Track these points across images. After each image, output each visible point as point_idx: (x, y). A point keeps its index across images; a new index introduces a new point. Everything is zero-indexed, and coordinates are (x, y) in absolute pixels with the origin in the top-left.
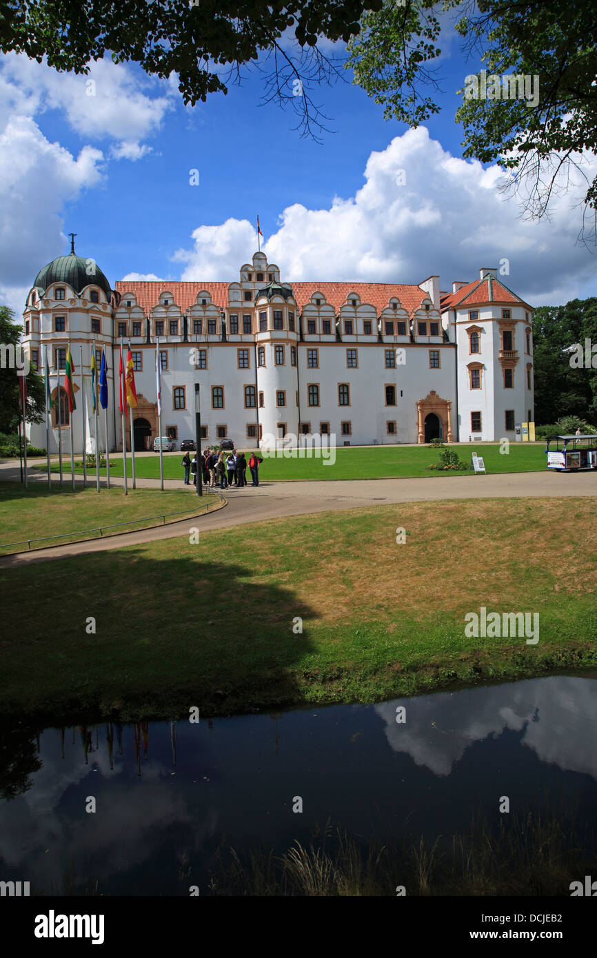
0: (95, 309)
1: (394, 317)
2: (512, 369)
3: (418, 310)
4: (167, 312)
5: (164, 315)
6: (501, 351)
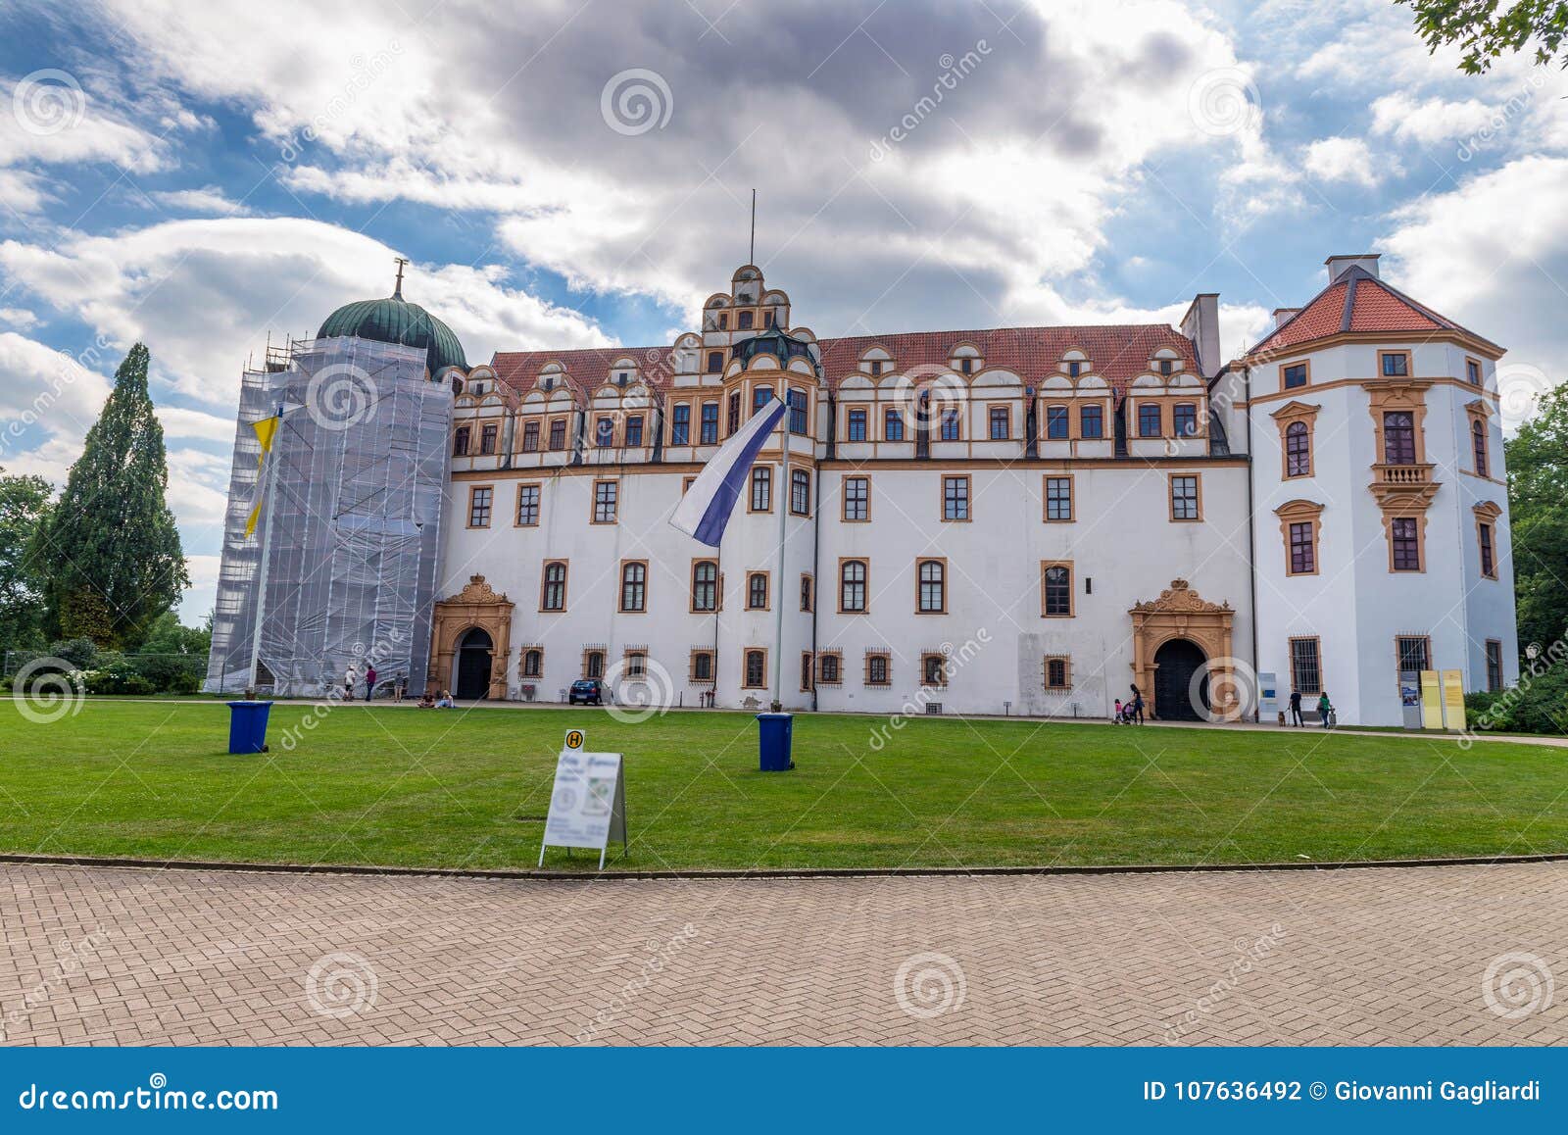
1: (1070, 394)
2: (1419, 517)
3: (1137, 375)
4: (549, 402)
5: (541, 408)
6: (1375, 467)
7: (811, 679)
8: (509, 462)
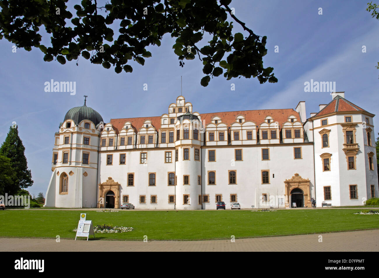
0: (88, 132)
1: (268, 128)
2: (354, 156)
3: (285, 123)
4: (127, 132)
5: (125, 134)
6: (344, 145)
7: (201, 201)
8: (117, 148)
